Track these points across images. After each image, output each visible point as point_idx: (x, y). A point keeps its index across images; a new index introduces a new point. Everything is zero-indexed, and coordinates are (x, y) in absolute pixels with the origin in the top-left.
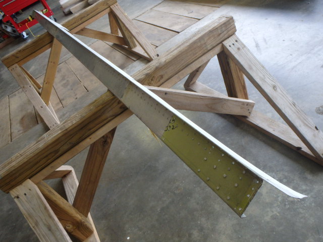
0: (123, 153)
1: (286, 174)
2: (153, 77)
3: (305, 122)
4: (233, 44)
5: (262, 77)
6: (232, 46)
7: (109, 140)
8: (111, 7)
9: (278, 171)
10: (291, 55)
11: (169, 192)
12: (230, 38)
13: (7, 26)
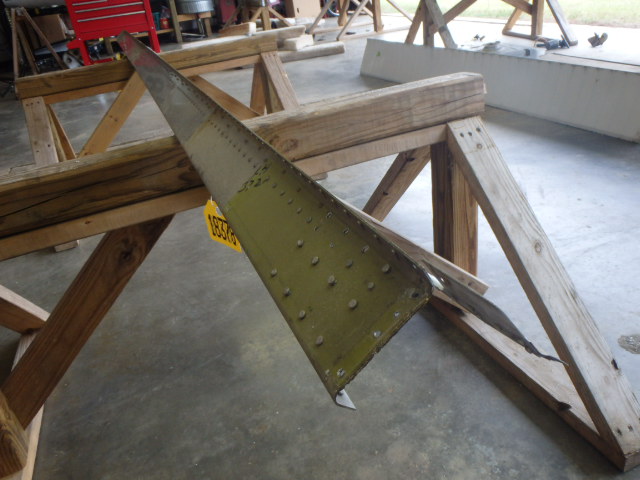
0: (174, 322)
1: (520, 458)
2: (276, 137)
3: (591, 341)
4: (470, 134)
5: (516, 216)
6: (467, 136)
7: (136, 254)
8: (263, 55)
9: (501, 447)
10: (589, 227)
11: (237, 428)
12: (466, 121)
13: (73, 59)
